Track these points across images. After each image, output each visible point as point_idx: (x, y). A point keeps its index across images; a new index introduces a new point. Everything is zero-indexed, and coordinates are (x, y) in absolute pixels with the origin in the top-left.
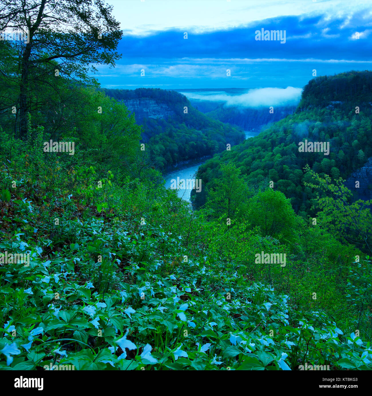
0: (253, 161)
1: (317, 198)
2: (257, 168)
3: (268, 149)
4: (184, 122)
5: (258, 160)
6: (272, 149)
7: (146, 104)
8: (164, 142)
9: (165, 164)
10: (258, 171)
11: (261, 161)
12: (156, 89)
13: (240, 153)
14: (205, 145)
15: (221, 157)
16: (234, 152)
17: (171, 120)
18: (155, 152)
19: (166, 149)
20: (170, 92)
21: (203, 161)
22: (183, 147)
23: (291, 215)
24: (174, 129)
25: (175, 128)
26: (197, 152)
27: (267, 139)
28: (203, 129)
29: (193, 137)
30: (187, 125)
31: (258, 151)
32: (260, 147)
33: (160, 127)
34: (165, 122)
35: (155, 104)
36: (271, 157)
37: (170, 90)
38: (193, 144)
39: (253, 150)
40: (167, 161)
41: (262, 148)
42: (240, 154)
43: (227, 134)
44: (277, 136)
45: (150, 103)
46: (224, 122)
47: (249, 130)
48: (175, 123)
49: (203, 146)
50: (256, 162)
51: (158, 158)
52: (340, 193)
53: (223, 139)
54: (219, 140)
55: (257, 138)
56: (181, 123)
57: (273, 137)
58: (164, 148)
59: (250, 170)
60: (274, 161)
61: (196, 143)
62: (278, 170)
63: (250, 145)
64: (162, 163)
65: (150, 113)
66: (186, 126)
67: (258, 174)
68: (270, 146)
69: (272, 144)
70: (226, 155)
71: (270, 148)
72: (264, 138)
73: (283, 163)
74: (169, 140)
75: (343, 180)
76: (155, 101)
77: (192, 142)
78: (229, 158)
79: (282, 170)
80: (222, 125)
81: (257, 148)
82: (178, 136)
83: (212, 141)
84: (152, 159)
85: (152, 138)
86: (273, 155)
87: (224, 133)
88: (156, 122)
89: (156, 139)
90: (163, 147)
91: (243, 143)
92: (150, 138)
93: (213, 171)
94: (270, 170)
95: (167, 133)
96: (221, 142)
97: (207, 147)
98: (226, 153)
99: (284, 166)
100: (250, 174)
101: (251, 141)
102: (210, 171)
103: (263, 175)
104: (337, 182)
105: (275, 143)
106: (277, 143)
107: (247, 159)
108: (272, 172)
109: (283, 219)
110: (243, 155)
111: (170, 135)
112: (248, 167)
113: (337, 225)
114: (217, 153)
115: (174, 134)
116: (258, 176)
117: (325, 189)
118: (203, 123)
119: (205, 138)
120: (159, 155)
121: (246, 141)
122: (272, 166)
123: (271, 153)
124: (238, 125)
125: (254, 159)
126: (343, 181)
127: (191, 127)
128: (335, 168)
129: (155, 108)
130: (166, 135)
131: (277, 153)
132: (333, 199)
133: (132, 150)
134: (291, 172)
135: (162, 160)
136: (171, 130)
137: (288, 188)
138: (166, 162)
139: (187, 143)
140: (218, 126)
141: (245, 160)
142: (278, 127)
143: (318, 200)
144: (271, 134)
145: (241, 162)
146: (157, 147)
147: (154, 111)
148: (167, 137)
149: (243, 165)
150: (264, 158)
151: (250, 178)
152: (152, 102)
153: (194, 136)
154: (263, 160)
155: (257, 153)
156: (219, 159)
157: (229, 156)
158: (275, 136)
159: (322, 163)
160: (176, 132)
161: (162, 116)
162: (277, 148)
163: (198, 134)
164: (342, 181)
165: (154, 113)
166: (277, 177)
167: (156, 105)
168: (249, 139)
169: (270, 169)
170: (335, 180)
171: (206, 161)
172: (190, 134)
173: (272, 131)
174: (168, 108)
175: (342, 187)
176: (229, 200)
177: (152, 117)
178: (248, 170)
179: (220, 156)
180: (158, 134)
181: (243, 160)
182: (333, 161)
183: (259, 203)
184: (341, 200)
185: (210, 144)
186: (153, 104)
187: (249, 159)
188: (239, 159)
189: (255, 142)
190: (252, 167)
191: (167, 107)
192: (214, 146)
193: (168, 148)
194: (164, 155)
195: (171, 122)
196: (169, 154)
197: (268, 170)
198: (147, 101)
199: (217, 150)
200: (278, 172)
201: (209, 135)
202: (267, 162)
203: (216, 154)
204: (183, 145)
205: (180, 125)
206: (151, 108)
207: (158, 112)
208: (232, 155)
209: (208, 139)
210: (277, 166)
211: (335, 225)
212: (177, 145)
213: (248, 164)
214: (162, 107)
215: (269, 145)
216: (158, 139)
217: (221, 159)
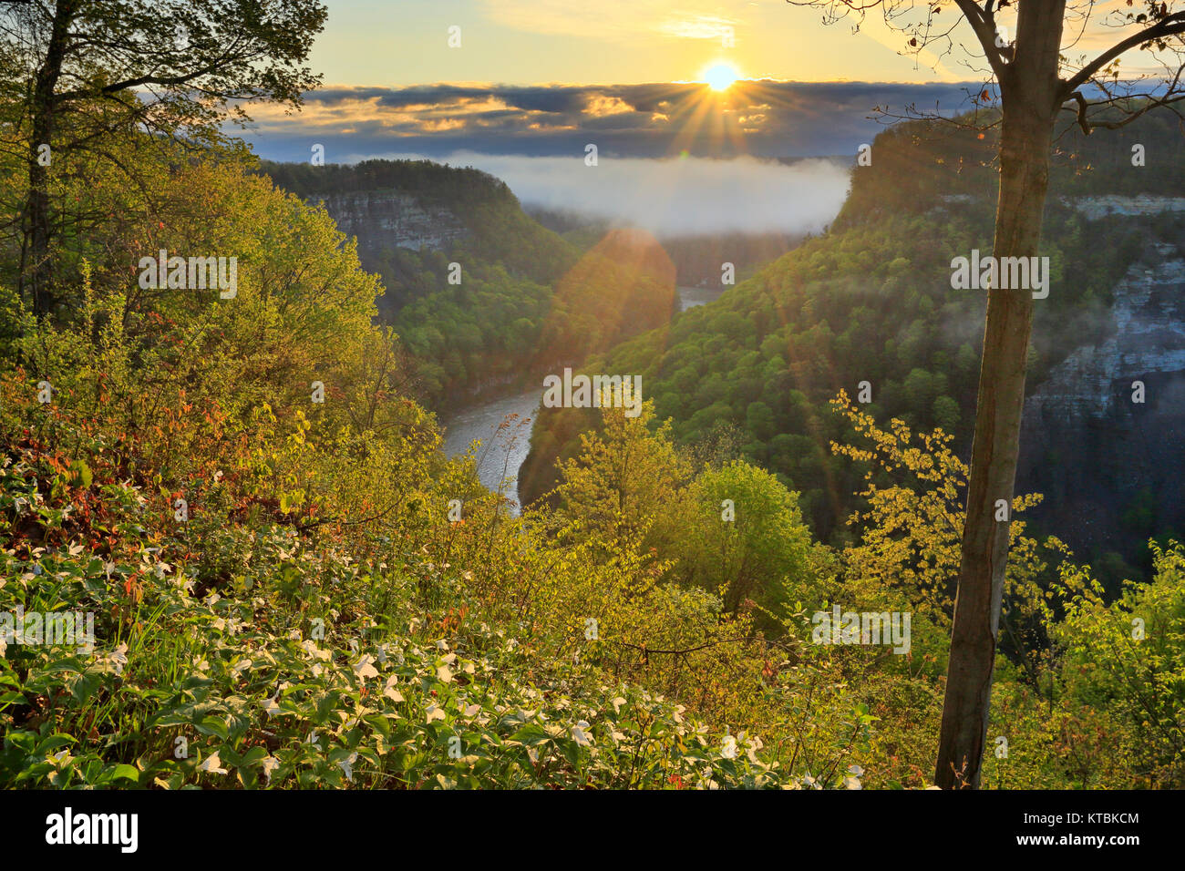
0: (701, 376)
1: (868, 489)
2: (714, 399)
3: (748, 340)
4: (499, 261)
5: (715, 375)
6: (759, 341)
7: (389, 206)
8: (440, 318)
9: (445, 384)
10: (715, 407)
11: (724, 378)
13: (663, 353)
14: (560, 330)
15: (608, 364)
16: (645, 350)
18: (416, 350)
19: (447, 340)
22: (497, 334)
23: (796, 540)
25: (476, 278)
27: (743, 309)
28: (556, 282)
29: (525, 304)
30: (509, 271)
31: (717, 348)
32: (721, 335)
34: (446, 261)
35: (415, 206)
36: (754, 365)
38: (527, 325)
39: (701, 344)
40: (451, 375)
41: (729, 339)
42: (663, 357)
44: (775, 301)
45: (402, 203)
47: (691, 285)
49: (555, 330)
50: (709, 382)
51: (424, 367)
52: (935, 476)
53: (614, 311)
54: (602, 315)
55: (715, 307)
56: (492, 262)
57: (760, 304)
58: (442, 337)
59: (693, 405)
60: (764, 377)
61: (534, 322)
62: (775, 404)
63: (694, 330)
64: (437, 382)
65: (401, 233)
66: (505, 273)
67: (714, 416)
68: (753, 333)
69: (758, 326)
70: (623, 357)
71: (752, 338)
72: (735, 309)
73: (790, 383)
74: (456, 315)
75: (947, 435)
76: (415, 198)
77: (525, 319)
78: (631, 369)
79: (787, 404)
80: (612, 269)
81: (715, 339)
82: (484, 301)
83: (581, 318)
84: (409, 371)
85: (407, 309)
86: (760, 359)
87: (617, 294)
88: (418, 259)
89: (417, 312)
90: (437, 333)
91: (675, 323)
92: (401, 308)
94: (751, 406)
95: (451, 292)
96: (607, 321)
97: (567, 333)
98: (623, 353)
99: (794, 392)
100: (690, 416)
101: (698, 316)
103: (729, 419)
104: (927, 443)
105: (767, 323)
106: (772, 322)
107: (683, 371)
108: (757, 410)
110: (671, 360)
111: (460, 298)
112: (688, 395)
113: (922, 570)
114: (597, 351)
115: (471, 296)
116: (716, 423)
117: (891, 463)
118: (554, 262)
119: (561, 309)
120: (428, 360)
121: (682, 315)
122: (756, 394)
123: (754, 353)
124: (660, 270)
125: (703, 371)
126: (947, 440)
127: (521, 275)
128: (946, 399)
129: (414, 220)
131: (773, 354)
132: (912, 493)
134: (814, 412)
135: (436, 373)
137: (803, 460)
138: (448, 380)
139: (507, 322)
141: (677, 373)
142: (776, 276)
143: (872, 496)
144: (756, 297)
145: (665, 379)
146: (422, 334)
147: (412, 227)
149: (673, 390)
150: (732, 368)
152: (407, 200)
153: (530, 301)
154: (730, 374)
155: (714, 353)
158: (767, 301)
159: (907, 382)
160: (476, 291)
161: (436, 242)
162: (772, 336)
163: (541, 296)
164: (942, 440)
165: (411, 233)
166: (771, 426)
167: (419, 210)
168: (691, 311)
169: (749, 401)
170: (921, 435)
172: (517, 296)
173: (759, 287)
174: (454, 219)
175: (944, 456)
176: (622, 494)
177: (406, 244)
178: (687, 405)
179: (603, 362)
180: (424, 294)
181: (672, 373)
182: (941, 376)
183: (706, 503)
184: (940, 495)
185: (575, 327)
186: (409, 207)
187: (690, 370)
188: (661, 371)
189: (708, 320)
190: (696, 394)
191: (452, 216)
192: (588, 331)
193: (452, 337)
194: (441, 358)
196: (456, 356)
197: (745, 407)
198: (394, 198)
199: (597, 343)
200: (775, 412)
201: (572, 300)
202: (743, 380)
204: (497, 328)
205: (488, 269)
207: (425, 230)
209: (568, 311)
210: (773, 391)
211: (917, 570)
212: (480, 327)
213: (688, 386)
214: (434, 216)
215: (749, 329)
216: (423, 310)
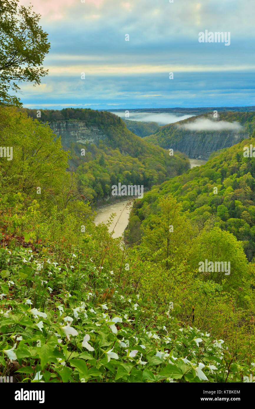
0: (198, 194)
2: (204, 204)
3: (217, 180)
4: (117, 148)
5: (204, 194)
6: (222, 180)
7: (74, 126)
8: (93, 171)
9: (95, 197)
10: (205, 207)
11: (208, 195)
12: (87, 109)
13: (183, 185)
14: (141, 176)
15: (161, 189)
16: (176, 184)
17: (102, 145)
18: (83, 183)
19: (96, 179)
20: (102, 113)
22: (116, 177)
24: (105, 156)
25: (108, 155)
27: (216, 168)
28: (140, 156)
29: (127, 165)
30: (121, 152)
31: (205, 183)
32: (207, 178)
33: (90, 153)
34: (96, 148)
35: (84, 126)
36: (220, 190)
37: (102, 110)
38: (128, 173)
39: (199, 182)
40: (97, 193)
41: (210, 179)
42: (183, 187)
43: (168, 162)
44: (229, 165)
45: (79, 125)
46: (164, 148)
47: (194, 158)
48: (107, 148)
49: (139, 176)
50: (201, 197)
51: (87, 190)
53: (163, 168)
54: (158, 170)
55: (204, 167)
56: (114, 148)
57: (223, 166)
58: (94, 178)
59: (195, 206)
60: (224, 195)
61: (131, 172)
62: (229, 206)
63: (196, 176)
64: (91, 196)
65: (79, 137)
66: (119, 153)
67: (204, 211)
68: (220, 177)
69: (222, 174)
70: (166, 187)
71: (220, 179)
72: (213, 167)
73: (234, 198)
74: (100, 169)
76: (84, 123)
77: (127, 171)
78: (169, 191)
79: (233, 206)
80: (162, 151)
81: (204, 180)
82: (111, 164)
83: (150, 171)
84: (80, 190)
85: (80, 167)
86: (223, 188)
87: (165, 161)
88: (85, 147)
89: (84, 168)
90: (92, 176)
91: (188, 173)
92: (78, 166)
93: (151, 206)
94: (219, 207)
95: (98, 160)
96: (160, 172)
97: (144, 177)
98: (166, 185)
99: (236, 201)
100: (194, 210)
101: (197, 171)
102: (146, 206)
103: (209, 212)
105: (226, 173)
106: (228, 173)
107: (191, 192)
108: (221, 208)
110: (187, 188)
111: (101, 163)
112: (193, 202)
114: (156, 184)
115: (106, 162)
116: (204, 213)
118: (140, 149)
119: (141, 167)
120: (88, 186)
121: (190, 170)
122: (221, 202)
123: (220, 186)
124: (182, 152)
125: (199, 192)
127: (126, 154)
129: (84, 132)
130: (97, 163)
131: (228, 186)
133: (58, 179)
134: (245, 210)
135: (91, 192)
136: (102, 157)
137: (240, 229)
138: (96, 195)
139: (120, 172)
140: (158, 153)
141: (188, 193)
142: (230, 155)
144: (221, 163)
145: (184, 195)
146: (86, 177)
147: (83, 135)
148: (98, 166)
149: (187, 200)
150: (211, 192)
151: (195, 215)
152: (81, 124)
153: (129, 164)
154: (210, 194)
155: (204, 185)
156: (158, 192)
157: (170, 188)
158: (226, 165)
160: (108, 160)
161: (92, 140)
162: (227, 179)
163: (134, 162)
165: (82, 137)
166: (227, 215)
167: (85, 128)
168: (195, 168)
169: (218, 205)
172: (124, 162)
173: (223, 159)
174: (100, 132)
177: (80, 141)
178: (192, 206)
179: (158, 189)
180: (87, 161)
181: (186, 193)
185: (147, 175)
186: (81, 127)
187: (194, 192)
188: (182, 192)
189: (201, 172)
190: (196, 202)
191: (99, 130)
192: (152, 176)
193: (98, 178)
194: (94, 186)
195: (102, 148)
196: (99, 185)
197: (216, 206)
198: (76, 123)
199: (156, 181)
200: (229, 209)
201: (146, 164)
202: (216, 196)
203: (154, 186)
204: (116, 175)
205: (113, 151)
206: (79, 131)
207: (88, 136)
208: (173, 187)
209: (145, 168)
210: (228, 201)
212: (109, 174)
213: (193, 199)
214: (92, 131)
215: (218, 176)
216: (87, 167)
217: (161, 191)
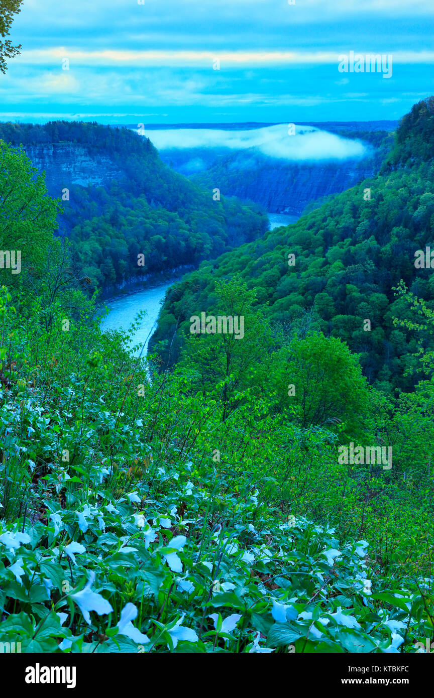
0: (282, 275)
1: (418, 352)
2: (291, 291)
3: (316, 251)
4: (142, 195)
5: (293, 274)
6: (325, 251)
7: (67, 154)
8: (100, 236)
9: (100, 281)
10: (292, 297)
11: (298, 277)
12: (90, 123)
13: (256, 260)
14: (183, 243)
17: (116, 189)
18: (82, 257)
19: (104, 250)
21: (176, 277)
22: (139, 247)
23: (359, 388)
24: (121, 208)
25: (125, 206)
26: (165, 258)
27: (315, 229)
28: (182, 209)
29: (159, 225)
30: (149, 201)
32: (298, 247)
33: (95, 204)
34: (105, 195)
35: (85, 155)
36: (321, 267)
37: (117, 126)
38: (159, 240)
39: (282, 253)
40: (105, 275)
41: (304, 249)
42: (256, 262)
43: (231, 219)
44: (337, 223)
45: (76, 152)
46: (225, 194)
47: (278, 212)
48: (124, 195)
49: (180, 244)
50: (288, 280)
51: (88, 270)
53: (222, 230)
54: (213, 233)
55: (294, 227)
56: (137, 195)
57: (327, 225)
58: (100, 248)
59: (275, 295)
60: (328, 276)
61: (165, 238)
62: (336, 294)
63: (278, 243)
65: (75, 174)
66: (146, 203)
67: (291, 303)
68: (321, 245)
69: (325, 240)
70: (226, 263)
71: (320, 249)
72: (310, 228)
73: (346, 280)
74: (111, 232)
76: (86, 149)
77: (158, 236)
78: (231, 271)
79: (344, 295)
80: (222, 201)
81: (293, 250)
82: (130, 223)
83: (198, 235)
84: (76, 270)
85: (77, 228)
86: (325, 263)
87: (225, 218)
88: (86, 193)
89: (84, 230)
90: (97, 246)
91: (264, 239)
92: (73, 227)
94: (317, 296)
95: (108, 216)
96: (216, 237)
97: (188, 246)
98: (226, 259)
99: (349, 286)
100: (273, 303)
101: (281, 234)
103: (302, 305)
105: (332, 238)
106: (335, 237)
107: (270, 271)
108: (322, 299)
109: (344, 395)
110: (262, 264)
111: (114, 221)
112: (272, 288)
114: (207, 259)
115: (122, 219)
116: (292, 307)
118: (181, 196)
119: (184, 229)
120: (90, 264)
121: (270, 233)
122: (322, 287)
123: (321, 259)
124: (256, 201)
125: (284, 272)
127: (157, 205)
129: (85, 164)
130: (106, 221)
131: (335, 260)
133: (40, 250)
134: (363, 300)
135: (95, 273)
136: (116, 211)
137: (354, 334)
138: (103, 278)
139: (146, 238)
141: (265, 273)
142: (340, 206)
143: (421, 356)
144: (324, 220)
145: (257, 277)
146: (86, 246)
147: (83, 170)
148: (107, 226)
149: (261, 285)
150: (305, 269)
151: (274, 311)
152: (80, 151)
153: (162, 223)
154: (304, 274)
156: (212, 272)
157: (232, 265)
158: (332, 223)
159: (431, 279)
160: (125, 216)
161: (100, 181)
162: (334, 248)
163: (171, 220)
165: (82, 174)
166: (332, 309)
167: (88, 158)
169: (316, 292)
171: (183, 277)
172: (154, 220)
173: (327, 213)
174: (112, 165)
176: (229, 357)
177: (78, 182)
178: (271, 295)
179: (212, 266)
180: (89, 218)
181: (261, 274)
183: (292, 362)
185: (193, 241)
186: (81, 156)
187: (275, 271)
188: (254, 272)
189: (289, 236)
190: (279, 288)
191: (111, 163)
192: (202, 244)
193: (107, 248)
194: (99, 263)
195: (115, 194)
196: (109, 261)
197: (313, 296)
199: (209, 252)
200: (335, 300)
201: (193, 222)
202: (312, 278)
203: (204, 262)
204: (138, 242)
205: (135, 200)
208: (237, 263)
209: (190, 230)
210: (334, 285)
212: (127, 242)
213: (271, 282)
214: (99, 162)
215: (318, 243)
216: (88, 229)
217: (216, 271)
